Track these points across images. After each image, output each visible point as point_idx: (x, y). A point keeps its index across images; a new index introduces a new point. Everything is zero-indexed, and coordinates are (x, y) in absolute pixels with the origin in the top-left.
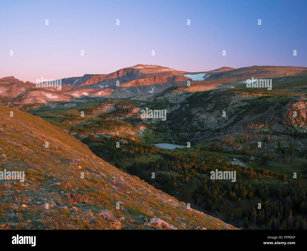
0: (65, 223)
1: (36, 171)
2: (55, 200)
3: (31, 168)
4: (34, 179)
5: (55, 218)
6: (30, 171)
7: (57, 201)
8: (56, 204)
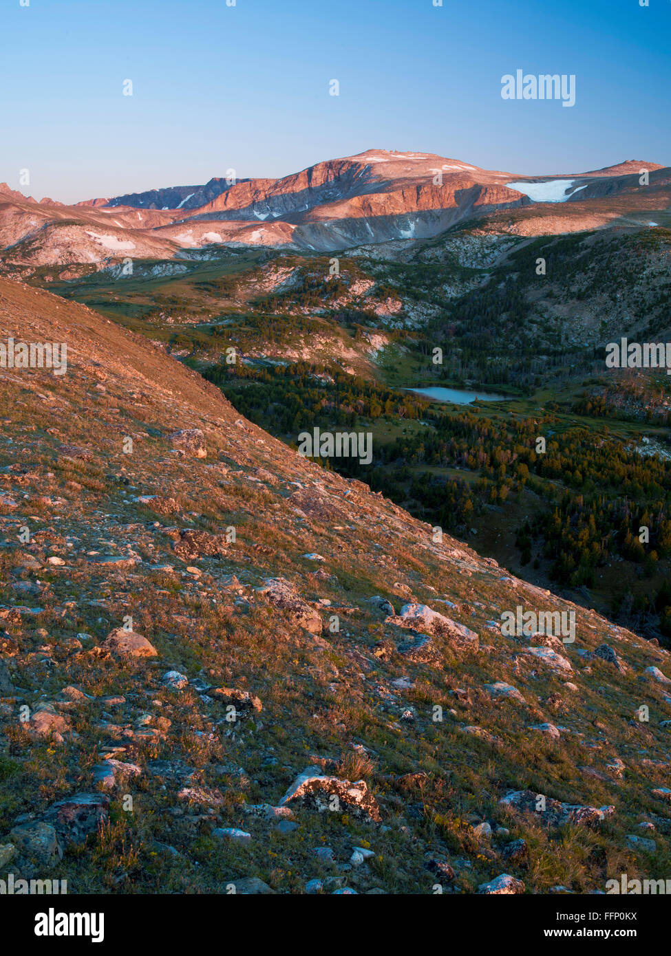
0: (167, 613)
1: (81, 461)
2: (139, 546)
3: (69, 453)
4: (76, 484)
5: (141, 599)
6: (66, 461)
7: (143, 548)
8: (140, 558)
